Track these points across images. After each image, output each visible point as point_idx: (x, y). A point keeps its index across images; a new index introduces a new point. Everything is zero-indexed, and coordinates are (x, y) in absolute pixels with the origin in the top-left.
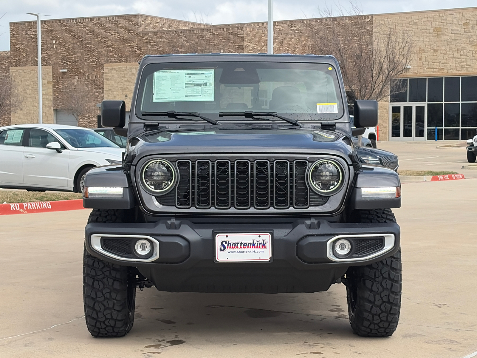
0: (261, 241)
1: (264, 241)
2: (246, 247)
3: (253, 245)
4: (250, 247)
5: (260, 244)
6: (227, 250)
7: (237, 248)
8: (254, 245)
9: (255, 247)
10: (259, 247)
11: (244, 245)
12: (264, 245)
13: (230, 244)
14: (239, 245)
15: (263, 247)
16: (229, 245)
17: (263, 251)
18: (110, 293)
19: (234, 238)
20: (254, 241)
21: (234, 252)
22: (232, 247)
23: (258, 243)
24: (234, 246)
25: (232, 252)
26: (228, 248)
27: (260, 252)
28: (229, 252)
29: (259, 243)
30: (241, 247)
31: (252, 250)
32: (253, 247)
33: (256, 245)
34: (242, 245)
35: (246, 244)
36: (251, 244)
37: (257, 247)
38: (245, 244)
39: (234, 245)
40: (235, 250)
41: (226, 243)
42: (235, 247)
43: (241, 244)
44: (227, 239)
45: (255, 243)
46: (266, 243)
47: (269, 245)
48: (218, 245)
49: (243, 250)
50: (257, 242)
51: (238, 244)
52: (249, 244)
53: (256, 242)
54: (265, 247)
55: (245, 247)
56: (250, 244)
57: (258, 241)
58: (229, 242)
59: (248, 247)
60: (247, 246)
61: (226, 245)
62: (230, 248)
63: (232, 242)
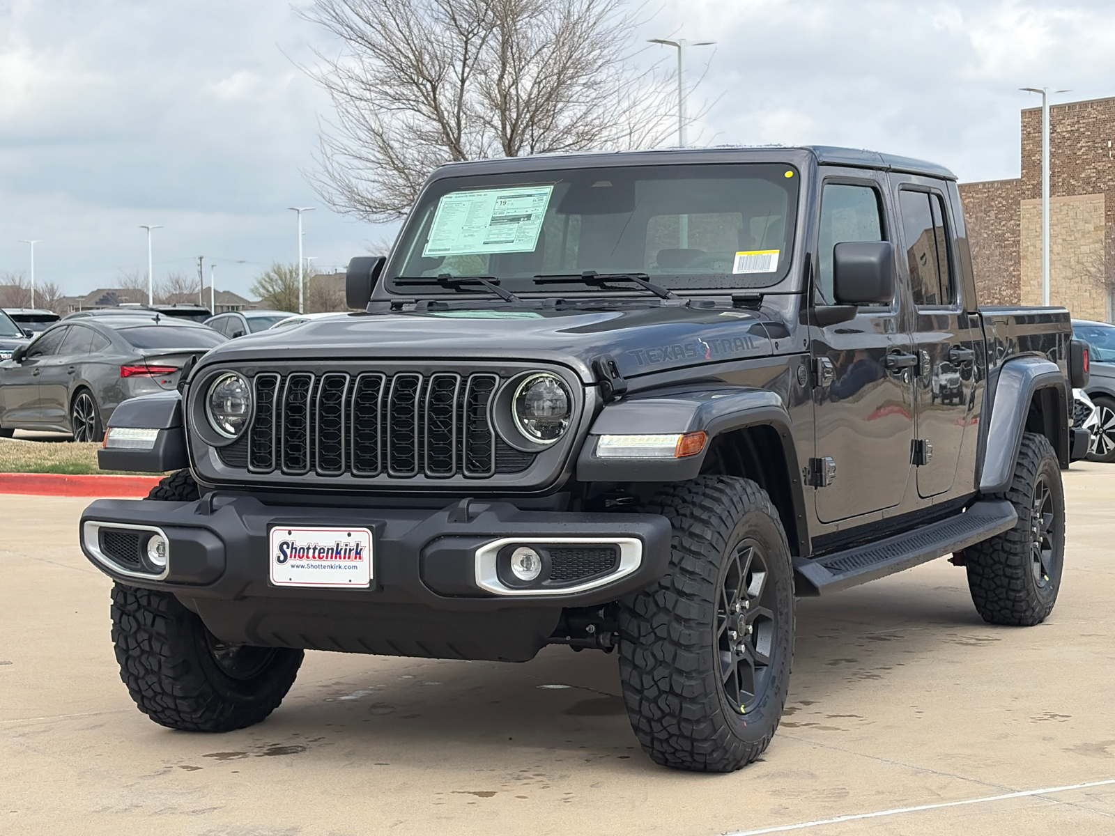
0: (352, 545)
1: (358, 545)
2: (323, 556)
3: (336, 552)
4: (332, 558)
5: (350, 550)
6: (290, 562)
7: (308, 557)
8: (338, 553)
9: (340, 558)
10: (349, 558)
11: (320, 553)
12: (358, 553)
13: (296, 548)
14: (311, 551)
15: (356, 558)
16: (294, 550)
17: (355, 567)
18: (150, 640)
19: (304, 536)
20: (338, 544)
21: (303, 567)
22: (299, 557)
23: (346, 550)
24: (301, 553)
25: (298, 566)
26: (291, 557)
27: (350, 567)
28: (293, 566)
29: (348, 548)
30: (314, 557)
31: (335, 562)
32: (336, 558)
33: (343, 552)
34: (317, 551)
35: (324, 550)
36: (332, 549)
37: (345, 558)
38: (322, 551)
39: (302, 550)
40: (304, 562)
41: (288, 548)
42: (303, 556)
43: (315, 549)
44: (289, 539)
45: (341, 549)
46: (361, 549)
47: (368, 554)
48: (275, 552)
49: (317, 562)
50: (344, 547)
51: (308, 548)
52: (328, 549)
53: (342, 546)
54: (360, 558)
55: (321, 555)
56: (330, 551)
57: (346, 545)
58: (293, 543)
59: (327, 558)
60: (325, 555)
61: (288, 551)
62: (295, 557)
63: (298, 545)
